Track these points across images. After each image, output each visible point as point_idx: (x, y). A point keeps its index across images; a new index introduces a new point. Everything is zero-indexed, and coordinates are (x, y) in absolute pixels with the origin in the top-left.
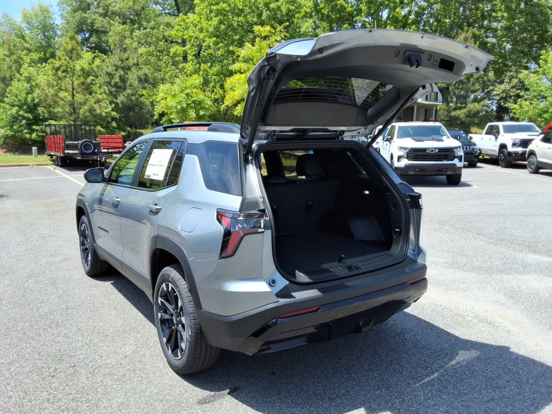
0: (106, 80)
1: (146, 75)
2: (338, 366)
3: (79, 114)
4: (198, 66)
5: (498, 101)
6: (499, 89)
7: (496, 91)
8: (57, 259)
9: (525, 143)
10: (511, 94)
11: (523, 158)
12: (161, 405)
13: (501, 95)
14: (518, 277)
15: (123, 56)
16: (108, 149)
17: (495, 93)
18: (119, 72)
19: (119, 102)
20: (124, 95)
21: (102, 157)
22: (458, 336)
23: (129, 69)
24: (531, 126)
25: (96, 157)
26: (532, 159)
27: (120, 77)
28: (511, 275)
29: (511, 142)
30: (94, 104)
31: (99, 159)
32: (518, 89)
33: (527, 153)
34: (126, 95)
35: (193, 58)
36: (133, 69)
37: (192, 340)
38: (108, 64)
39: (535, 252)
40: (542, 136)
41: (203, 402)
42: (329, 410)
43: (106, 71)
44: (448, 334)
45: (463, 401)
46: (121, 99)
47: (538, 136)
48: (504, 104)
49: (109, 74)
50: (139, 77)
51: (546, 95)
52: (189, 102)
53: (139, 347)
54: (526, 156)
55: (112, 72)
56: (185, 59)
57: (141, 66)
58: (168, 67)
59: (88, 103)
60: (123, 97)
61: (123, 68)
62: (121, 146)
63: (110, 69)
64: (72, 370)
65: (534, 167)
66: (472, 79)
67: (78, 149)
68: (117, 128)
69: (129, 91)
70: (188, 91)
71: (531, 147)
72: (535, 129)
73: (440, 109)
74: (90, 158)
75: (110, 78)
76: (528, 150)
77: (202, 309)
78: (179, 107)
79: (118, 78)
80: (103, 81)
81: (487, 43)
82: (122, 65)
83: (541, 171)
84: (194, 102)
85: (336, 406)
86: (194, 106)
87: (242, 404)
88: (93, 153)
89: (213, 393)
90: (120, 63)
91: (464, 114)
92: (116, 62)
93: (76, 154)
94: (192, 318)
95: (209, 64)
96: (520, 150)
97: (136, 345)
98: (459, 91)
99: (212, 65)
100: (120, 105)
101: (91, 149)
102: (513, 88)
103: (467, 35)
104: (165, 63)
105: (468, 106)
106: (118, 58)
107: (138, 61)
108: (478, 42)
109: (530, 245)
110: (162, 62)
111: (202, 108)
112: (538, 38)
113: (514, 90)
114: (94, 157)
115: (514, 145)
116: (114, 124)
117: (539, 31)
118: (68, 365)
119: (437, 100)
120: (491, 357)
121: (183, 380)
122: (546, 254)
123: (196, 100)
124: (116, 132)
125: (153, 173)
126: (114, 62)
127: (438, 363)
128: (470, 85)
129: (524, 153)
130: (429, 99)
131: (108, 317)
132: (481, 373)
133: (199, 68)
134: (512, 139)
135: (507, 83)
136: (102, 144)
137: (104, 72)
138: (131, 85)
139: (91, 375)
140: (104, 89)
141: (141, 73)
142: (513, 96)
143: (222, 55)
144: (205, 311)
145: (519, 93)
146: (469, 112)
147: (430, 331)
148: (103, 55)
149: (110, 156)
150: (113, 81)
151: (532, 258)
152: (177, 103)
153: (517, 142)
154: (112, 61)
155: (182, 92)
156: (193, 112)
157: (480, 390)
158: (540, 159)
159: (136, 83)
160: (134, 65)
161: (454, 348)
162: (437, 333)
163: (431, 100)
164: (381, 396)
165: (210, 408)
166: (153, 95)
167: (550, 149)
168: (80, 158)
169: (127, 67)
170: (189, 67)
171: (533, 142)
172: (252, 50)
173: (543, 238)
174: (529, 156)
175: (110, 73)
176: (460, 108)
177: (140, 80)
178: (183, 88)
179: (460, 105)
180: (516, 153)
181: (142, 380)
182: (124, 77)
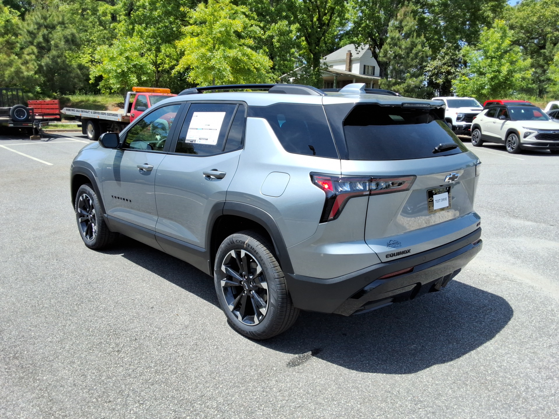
0: (28, 40)
1: (73, 35)
2: (401, 325)
3: (4, 77)
4: (131, 27)
5: (431, 76)
6: (431, 65)
7: (429, 67)
8: (43, 233)
9: (469, 117)
10: (442, 70)
11: (466, 132)
12: (253, 370)
13: (433, 71)
14: (512, 239)
15: (46, 14)
16: (43, 115)
17: (428, 69)
18: (42, 31)
19: (43, 64)
20: (49, 57)
21: (39, 124)
22: (491, 292)
23: (53, 27)
24: (473, 101)
25: (31, 125)
26: (477, 133)
27: (44, 36)
28: (505, 237)
29: (456, 116)
30: (21, 66)
31: (34, 127)
32: (449, 66)
33: (471, 127)
34: (51, 57)
35: (125, 17)
36: (58, 28)
37: (278, 304)
38: (29, 22)
39: (515, 217)
40: (486, 111)
41: (292, 364)
42: (416, 365)
43: (26, 29)
44: (483, 292)
45: (528, 348)
46: (46, 60)
47: (482, 110)
48: (435, 81)
49: (30, 33)
50: (65, 37)
51: (484, 71)
52: (130, 66)
53: (194, 317)
54: (471, 130)
55: (34, 31)
56: (114, 18)
57: (67, 25)
58: (95, 28)
59: (14, 64)
60: (48, 59)
61: (47, 27)
62: (57, 112)
63: (32, 27)
64: (135, 344)
65: (478, 140)
66: (411, 54)
67: (9, 115)
68: (41, 93)
69: (54, 52)
70: (127, 54)
71: (475, 121)
72: (476, 104)
73: (381, 84)
74: (24, 125)
75: (32, 37)
76: (472, 124)
77: (293, 273)
78: (119, 71)
79: (41, 37)
80: (25, 40)
81: (424, 18)
82: (45, 24)
83: (484, 144)
84: (135, 66)
85: (420, 360)
86: (135, 70)
87: (331, 364)
88: (27, 120)
89: (297, 356)
90: (42, 21)
91: (403, 88)
92: (38, 20)
93: (7, 121)
94: (278, 283)
95: (144, 25)
96: (463, 124)
97: (190, 315)
98: (399, 65)
99: (146, 26)
100: (45, 68)
101: (24, 116)
102: (444, 64)
103: (407, 10)
104: (91, 22)
105: (407, 81)
106: (40, 16)
107: (63, 19)
108: (417, 17)
109: (508, 211)
110: (88, 22)
111: (144, 74)
112: (471, 16)
113: (446, 67)
114: (29, 125)
115: (458, 119)
116: (38, 89)
117: (472, 9)
118: (128, 339)
119: (374, 74)
120: (530, 310)
121: (259, 346)
122: (526, 219)
123: (137, 64)
124: (40, 97)
125: (199, 137)
126: (36, 19)
127: (488, 318)
128: (409, 60)
129: (468, 127)
130: (366, 73)
131: (141, 289)
132: (529, 324)
133: (133, 29)
134: (457, 113)
135: (439, 59)
136: (35, 111)
137: (25, 30)
138: (56, 46)
139: (160, 347)
140: (32, 49)
141: (68, 32)
142: (444, 72)
143: (159, 16)
144: (297, 275)
145: (450, 70)
146: (409, 86)
147: (465, 289)
148: (16, 11)
149: (46, 124)
150: (35, 41)
151: (515, 222)
152: (118, 66)
153: (461, 117)
154: (33, 18)
155: (121, 55)
156: (134, 77)
157: (537, 338)
158: (484, 133)
159: (62, 44)
160: (59, 23)
161: (495, 303)
162: (472, 291)
163: (368, 75)
164: (455, 349)
165: (302, 369)
166: (76, 57)
167: (494, 123)
168: (12, 125)
169: (51, 26)
170: (121, 27)
171: (477, 116)
172: (205, 12)
173: (516, 205)
174: (473, 130)
175: (32, 31)
176: (399, 84)
177: (67, 41)
178: (122, 51)
179: (399, 80)
180: (460, 127)
181: (217, 348)
182: (48, 37)
